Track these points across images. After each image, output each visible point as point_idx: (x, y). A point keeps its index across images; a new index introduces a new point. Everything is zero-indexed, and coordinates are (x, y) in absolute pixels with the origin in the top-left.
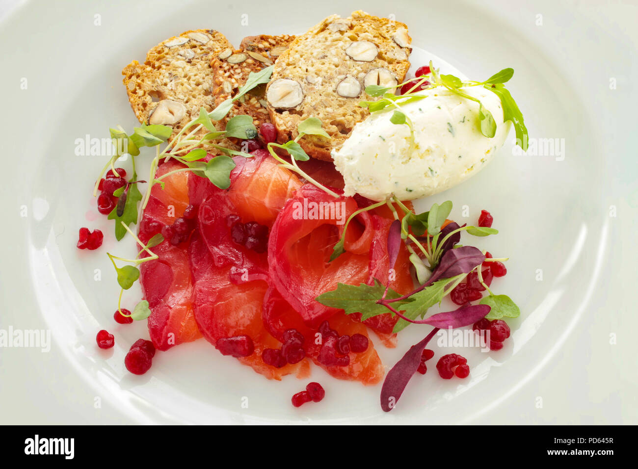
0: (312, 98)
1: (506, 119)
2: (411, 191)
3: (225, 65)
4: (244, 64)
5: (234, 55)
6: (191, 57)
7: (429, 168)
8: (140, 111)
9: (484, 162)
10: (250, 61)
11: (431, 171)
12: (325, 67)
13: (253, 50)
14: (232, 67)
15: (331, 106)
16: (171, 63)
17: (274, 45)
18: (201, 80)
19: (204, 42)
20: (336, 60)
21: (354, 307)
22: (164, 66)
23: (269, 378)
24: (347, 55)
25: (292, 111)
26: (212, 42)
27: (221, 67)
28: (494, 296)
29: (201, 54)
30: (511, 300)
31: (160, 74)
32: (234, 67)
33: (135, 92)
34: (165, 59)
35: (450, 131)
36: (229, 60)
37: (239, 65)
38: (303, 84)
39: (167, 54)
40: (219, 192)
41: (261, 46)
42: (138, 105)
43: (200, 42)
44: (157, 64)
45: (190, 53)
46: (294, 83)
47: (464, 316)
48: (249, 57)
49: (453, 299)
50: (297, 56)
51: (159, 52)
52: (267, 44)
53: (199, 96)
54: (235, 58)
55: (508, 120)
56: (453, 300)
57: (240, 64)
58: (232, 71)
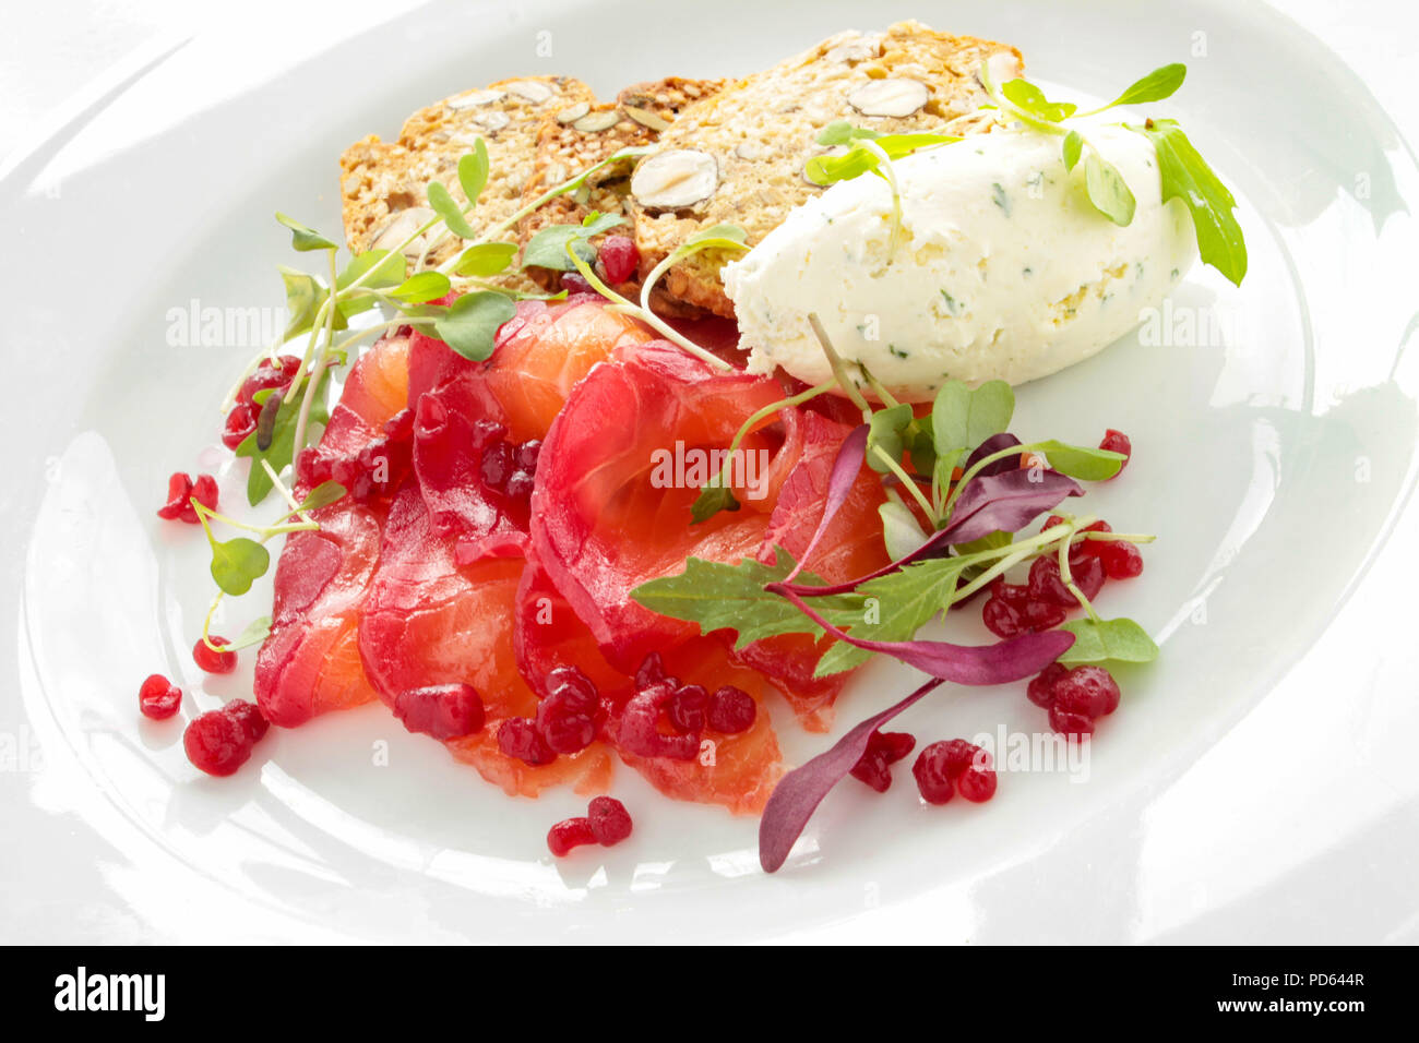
0: (736, 187)
1: (1167, 194)
2: (903, 355)
3: (566, 135)
4: (612, 133)
5: (594, 114)
6: (496, 127)
7: (943, 292)
8: (357, 234)
9: (1105, 298)
10: (627, 126)
11: (949, 299)
12: (788, 129)
13: (641, 105)
14: (582, 139)
15: (778, 204)
16: (451, 139)
17: (694, 99)
18: (506, 169)
19: (539, 99)
20: (819, 115)
21: (723, 614)
22: (432, 145)
23: (511, 793)
24: (849, 104)
25: (683, 213)
26: (555, 99)
27: (556, 138)
28: (1100, 622)
29: (523, 121)
30: (1143, 632)
31: (421, 160)
32: (587, 139)
33: (355, 197)
34: (440, 131)
35: (997, 203)
36: (577, 125)
37: (600, 135)
38: (723, 159)
39: (449, 122)
40: (468, 370)
41: (661, 98)
42: (355, 221)
43: (529, 99)
44: (419, 142)
45: (498, 119)
46: (706, 156)
47: (1005, 659)
48: (625, 118)
49: (989, 618)
50: (733, 108)
51: (433, 119)
52: (677, 96)
53: (494, 201)
54: (594, 121)
55: (1176, 198)
56: (986, 623)
57: (601, 133)
58: (578, 146)
